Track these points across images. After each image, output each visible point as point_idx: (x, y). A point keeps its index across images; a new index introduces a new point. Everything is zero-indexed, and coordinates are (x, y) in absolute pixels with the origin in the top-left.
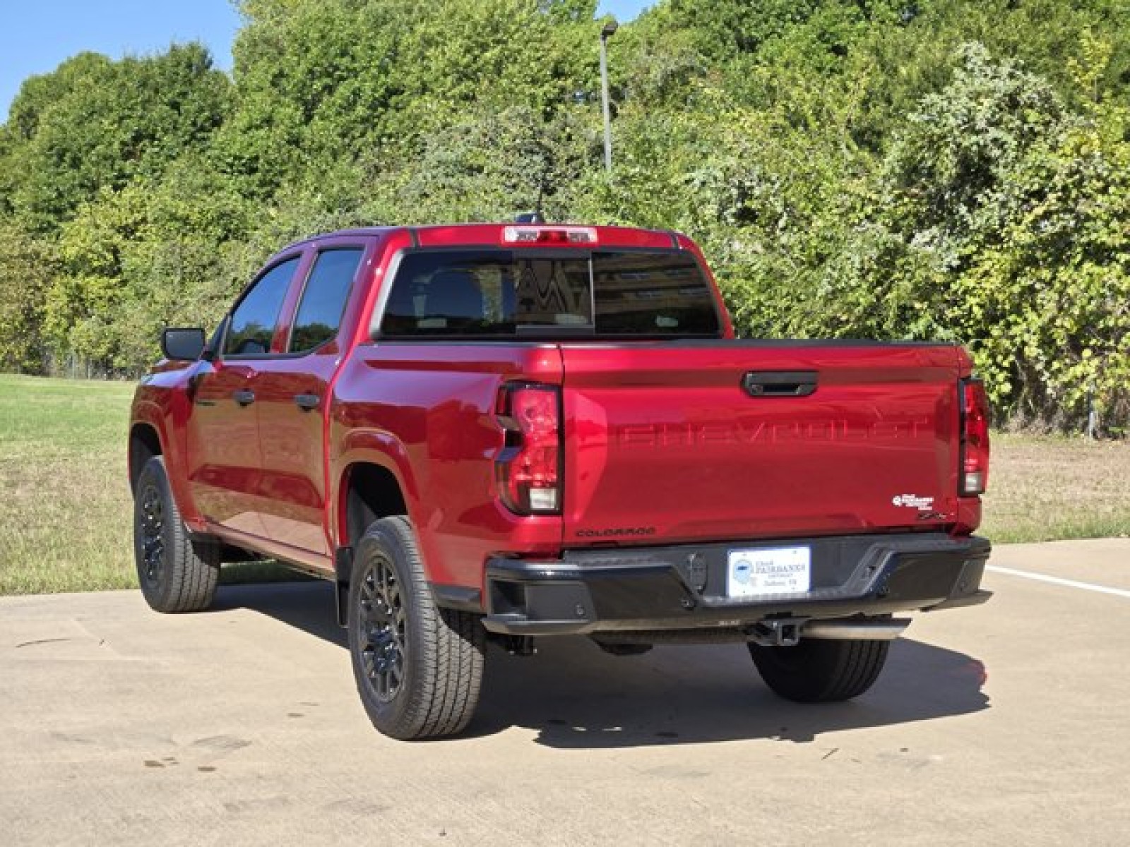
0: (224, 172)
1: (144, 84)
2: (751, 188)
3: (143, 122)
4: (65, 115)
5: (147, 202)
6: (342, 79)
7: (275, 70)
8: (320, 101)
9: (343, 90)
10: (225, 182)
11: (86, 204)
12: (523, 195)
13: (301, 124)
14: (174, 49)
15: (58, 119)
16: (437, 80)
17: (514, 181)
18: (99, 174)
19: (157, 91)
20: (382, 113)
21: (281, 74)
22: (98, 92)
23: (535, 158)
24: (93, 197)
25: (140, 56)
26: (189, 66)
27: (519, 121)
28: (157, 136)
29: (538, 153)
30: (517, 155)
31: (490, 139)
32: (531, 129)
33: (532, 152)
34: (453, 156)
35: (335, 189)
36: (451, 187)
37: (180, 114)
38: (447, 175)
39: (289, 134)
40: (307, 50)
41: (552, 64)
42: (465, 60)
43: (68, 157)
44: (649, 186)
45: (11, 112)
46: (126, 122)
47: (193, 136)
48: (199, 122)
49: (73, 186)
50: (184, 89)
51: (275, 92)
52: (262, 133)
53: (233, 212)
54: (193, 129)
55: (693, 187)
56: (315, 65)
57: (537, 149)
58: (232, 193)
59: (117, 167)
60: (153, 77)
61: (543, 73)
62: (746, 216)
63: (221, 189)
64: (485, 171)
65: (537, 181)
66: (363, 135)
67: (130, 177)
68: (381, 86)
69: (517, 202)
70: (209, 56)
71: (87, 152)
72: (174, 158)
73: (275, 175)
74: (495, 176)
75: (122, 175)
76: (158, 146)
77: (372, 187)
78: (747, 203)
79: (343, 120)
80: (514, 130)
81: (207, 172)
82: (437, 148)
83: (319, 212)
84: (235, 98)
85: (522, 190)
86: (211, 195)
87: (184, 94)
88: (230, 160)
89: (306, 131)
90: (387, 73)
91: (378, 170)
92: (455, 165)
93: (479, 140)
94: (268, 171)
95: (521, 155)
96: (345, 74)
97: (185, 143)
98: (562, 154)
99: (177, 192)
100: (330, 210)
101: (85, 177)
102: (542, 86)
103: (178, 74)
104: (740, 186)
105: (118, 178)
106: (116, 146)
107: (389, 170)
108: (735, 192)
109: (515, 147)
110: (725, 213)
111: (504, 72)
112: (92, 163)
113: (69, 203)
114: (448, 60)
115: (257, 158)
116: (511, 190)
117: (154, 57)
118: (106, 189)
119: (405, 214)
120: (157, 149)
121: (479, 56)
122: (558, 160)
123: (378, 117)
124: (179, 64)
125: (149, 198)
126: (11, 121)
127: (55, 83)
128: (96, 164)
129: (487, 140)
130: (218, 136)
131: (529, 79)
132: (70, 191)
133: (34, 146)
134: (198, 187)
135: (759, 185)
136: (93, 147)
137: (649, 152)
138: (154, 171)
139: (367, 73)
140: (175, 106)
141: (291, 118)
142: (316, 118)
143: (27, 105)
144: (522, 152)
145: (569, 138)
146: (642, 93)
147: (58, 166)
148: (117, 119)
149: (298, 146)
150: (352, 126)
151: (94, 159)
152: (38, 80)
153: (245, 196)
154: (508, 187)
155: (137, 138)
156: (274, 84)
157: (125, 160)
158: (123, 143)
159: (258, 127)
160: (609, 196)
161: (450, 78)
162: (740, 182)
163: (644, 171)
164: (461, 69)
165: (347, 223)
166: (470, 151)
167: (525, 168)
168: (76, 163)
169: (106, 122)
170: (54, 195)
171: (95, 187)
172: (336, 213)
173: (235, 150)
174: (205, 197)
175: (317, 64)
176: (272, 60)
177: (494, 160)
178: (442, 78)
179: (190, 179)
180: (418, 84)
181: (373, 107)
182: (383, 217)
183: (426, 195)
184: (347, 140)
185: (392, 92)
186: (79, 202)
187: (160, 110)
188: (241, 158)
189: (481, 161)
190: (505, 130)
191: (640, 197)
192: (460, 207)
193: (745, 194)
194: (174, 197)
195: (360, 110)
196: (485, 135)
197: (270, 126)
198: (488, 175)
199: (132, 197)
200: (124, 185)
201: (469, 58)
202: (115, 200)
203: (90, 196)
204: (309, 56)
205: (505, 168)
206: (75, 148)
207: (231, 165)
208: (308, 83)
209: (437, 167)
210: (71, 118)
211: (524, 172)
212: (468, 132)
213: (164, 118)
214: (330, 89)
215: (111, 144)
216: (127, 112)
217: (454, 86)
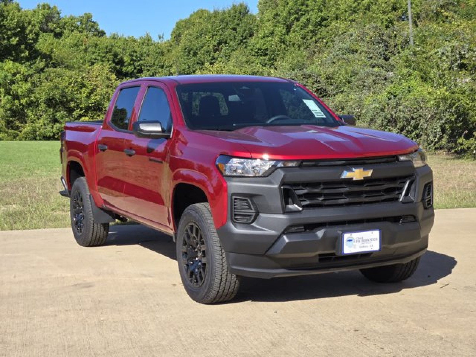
0: (255, 56)
1: (222, 21)
2: (464, 54)
3: (222, 37)
4: (191, 35)
5: (223, 69)
6: (302, 15)
7: (274, 12)
8: (293, 25)
9: (303, 19)
10: (255, 59)
11: (199, 71)
12: (375, 62)
13: (285, 35)
14: (234, 6)
15: (189, 37)
16: (342, 13)
17: (371, 55)
18: (204, 58)
19: (227, 24)
20: (320, 29)
21: (277, 15)
22: (204, 25)
23: (380, 45)
24: (202, 68)
25: (221, 10)
26: (240, 13)
27: (373, 30)
28: (228, 42)
29: (381, 43)
30: (373, 44)
31: (361, 38)
32: (378, 33)
33: (379, 43)
34: (345, 46)
35: (295, 61)
36: (344, 59)
37: (236, 33)
38: (343, 54)
39: (280, 39)
40: (288, 4)
41: (392, 4)
42: (354, 5)
43: (192, 52)
44: (425, 55)
45: (172, 35)
46: (215, 37)
47: (242, 41)
48: (244, 35)
49: (194, 64)
50: (238, 22)
51: (275, 21)
52: (269, 39)
53: (258, 72)
54: (241, 38)
55: (438, 55)
56: (291, 10)
57: (381, 42)
58: (258, 64)
59: (211, 55)
60: (225, 18)
61: (388, 9)
62: (462, 66)
63: (253, 62)
64: (359, 51)
65: (381, 55)
66: (311, 38)
67: (217, 59)
68: (319, 17)
69: (373, 65)
70: (248, 8)
71: (200, 49)
72: (234, 51)
73: (275, 56)
74: (363, 54)
75: (213, 58)
76: (228, 46)
77: (312, 60)
78: (463, 61)
79: (303, 32)
80: (371, 34)
81: (247, 56)
82: (339, 43)
83: (289, 71)
84: (259, 25)
85: (375, 59)
86: (249, 65)
87: (238, 25)
88: (256, 50)
89: (287, 37)
90: (321, 11)
91: (315, 52)
92: (346, 50)
93: (356, 38)
94: (272, 55)
95: (374, 44)
96: (304, 13)
97: (239, 44)
98: (392, 43)
99: (235, 64)
100: (293, 70)
101: (199, 60)
102: (388, 14)
103: (235, 16)
104: (460, 54)
105: (212, 60)
106: (211, 47)
107: (319, 53)
108: (458, 56)
109: (371, 41)
110: (453, 66)
111: (371, 10)
112: (202, 54)
113: (193, 70)
114: (347, 5)
115: (267, 49)
116: (370, 59)
117: (226, 10)
118: (207, 64)
119: (325, 71)
120: (227, 47)
121: (360, 3)
122: (391, 46)
123: (318, 30)
124: (236, 12)
125: (224, 67)
126: (172, 39)
127: (188, 22)
128: (204, 54)
129: (360, 38)
130: (252, 41)
131: (382, 12)
132: (193, 65)
133: (179, 48)
134: (243, 62)
135: (468, 53)
136: (202, 47)
137: (425, 41)
138: (226, 56)
139: (313, 11)
140: (234, 29)
141: (281, 32)
142: (292, 31)
143: (178, 32)
144: (375, 43)
145: (395, 36)
146: (428, 15)
147: (188, 56)
148: (211, 36)
149: (284, 44)
150: (307, 34)
151: (202, 52)
152: (182, 21)
153: (263, 65)
154: (369, 58)
155: (219, 44)
156: (274, 18)
157: (215, 52)
158: (214, 46)
159: (268, 36)
160: (408, 61)
161: (348, 13)
162: (460, 52)
163: (422, 49)
164: (352, 9)
165: (300, 75)
166: (353, 43)
167: (376, 50)
168: (195, 54)
169: (207, 37)
170: (187, 68)
171: (203, 64)
172: (296, 71)
173: (258, 46)
174: (246, 66)
175: (292, 9)
176: (273, 9)
177: (363, 47)
178: (344, 13)
179: (240, 59)
180: (335, 15)
181: (316, 26)
182: (315, 72)
183: (334, 63)
184: (305, 41)
185: (323, 19)
186: (196, 70)
187: (228, 32)
188: (261, 49)
189: (357, 48)
190: (368, 34)
191: (420, 60)
192: (347, 67)
193: (462, 57)
194: (234, 66)
195: (310, 27)
196: (359, 36)
197: (273, 36)
198: (360, 53)
199: (218, 67)
200: (214, 62)
201: (356, 4)
202: (211, 69)
203: (201, 67)
204: (288, 6)
205: (367, 50)
206: (195, 48)
207: (257, 52)
208: (288, 17)
209: (339, 51)
210: (193, 36)
211: (376, 51)
212: (351, 35)
213: (230, 35)
214: (297, 19)
215: (209, 46)
216: (215, 33)
217: (350, 16)
